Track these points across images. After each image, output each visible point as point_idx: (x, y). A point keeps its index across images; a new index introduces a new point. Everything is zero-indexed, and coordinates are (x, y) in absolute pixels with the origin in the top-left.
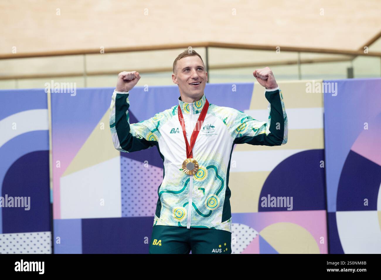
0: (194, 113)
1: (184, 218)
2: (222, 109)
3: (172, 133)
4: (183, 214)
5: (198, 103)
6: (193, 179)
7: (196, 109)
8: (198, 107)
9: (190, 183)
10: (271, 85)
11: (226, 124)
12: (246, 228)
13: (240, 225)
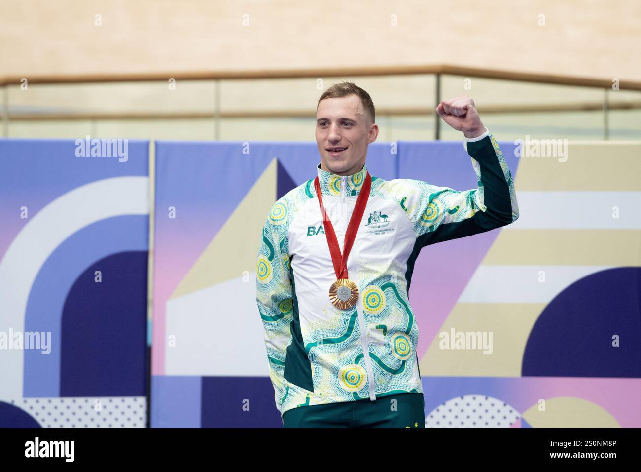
0: (348, 195)
1: (362, 385)
2: (395, 184)
3: (311, 235)
4: (360, 377)
5: (358, 178)
6: (364, 312)
7: (352, 188)
8: (356, 183)
9: (360, 320)
10: (473, 125)
11: (406, 210)
12: (499, 404)
13: (486, 399)
